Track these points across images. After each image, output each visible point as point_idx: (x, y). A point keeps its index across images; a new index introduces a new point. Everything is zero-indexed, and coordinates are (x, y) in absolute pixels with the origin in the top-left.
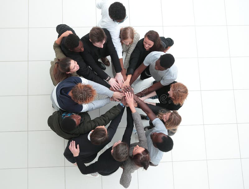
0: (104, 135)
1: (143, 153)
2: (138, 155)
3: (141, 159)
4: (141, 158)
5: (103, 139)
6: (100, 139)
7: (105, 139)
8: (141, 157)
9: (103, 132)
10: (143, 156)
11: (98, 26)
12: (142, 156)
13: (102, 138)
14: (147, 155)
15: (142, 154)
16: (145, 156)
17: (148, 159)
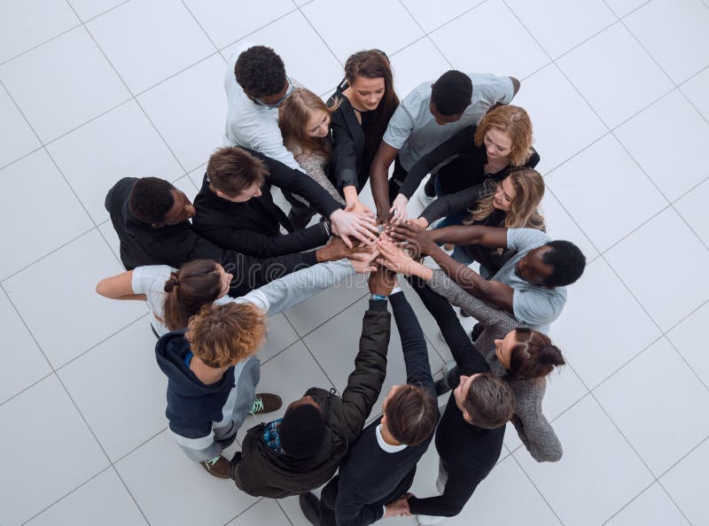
1: (518, 338)
2: (515, 352)
3: (529, 355)
4: (528, 351)
8: (525, 351)
9: (411, 394)
10: (526, 344)
11: (223, 147)
12: (524, 347)
14: (532, 334)
15: (519, 343)
16: (530, 340)
17: (543, 341)
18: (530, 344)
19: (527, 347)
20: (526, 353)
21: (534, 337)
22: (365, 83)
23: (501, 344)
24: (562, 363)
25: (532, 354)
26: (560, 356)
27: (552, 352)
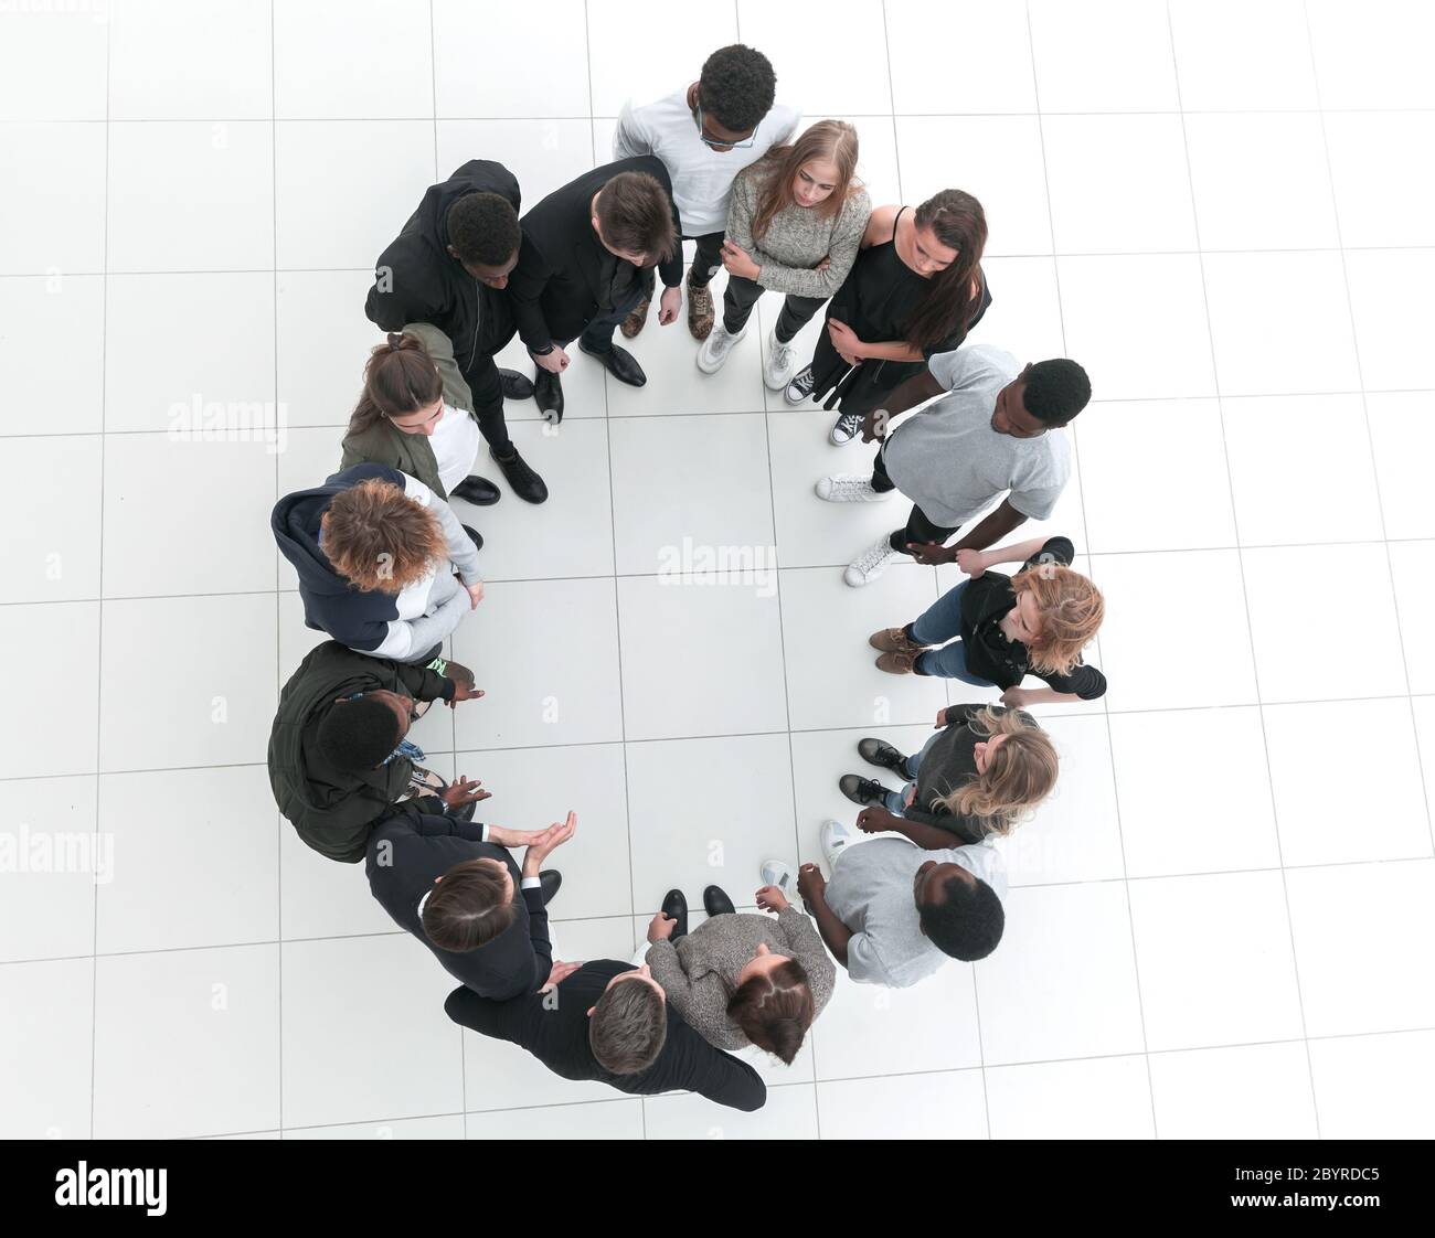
0: (496, 895)
1: (776, 973)
2: (756, 982)
3: (762, 1005)
4: (767, 999)
5: (486, 916)
6: (470, 917)
7: (494, 919)
8: (765, 995)
10: (774, 989)
12: (769, 990)
13: (482, 915)
14: (798, 989)
15: (769, 979)
16: (783, 991)
18: (778, 993)
19: (771, 995)
20: (762, 1000)
21: (794, 993)
22: (930, 240)
24: (788, 1059)
25: (766, 1007)
26: (795, 1050)
27: (791, 1033)
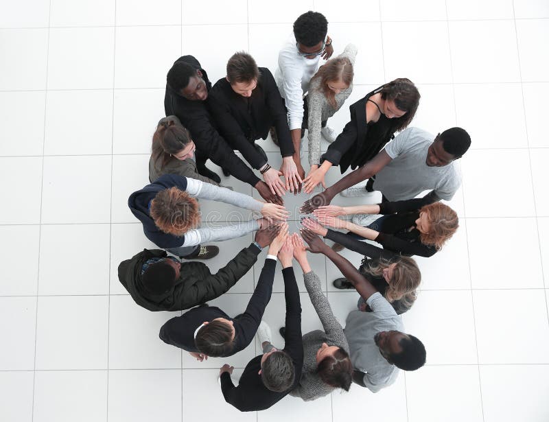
1: (336, 354)
2: (327, 359)
3: (333, 368)
4: (334, 366)
8: (333, 364)
10: (337, 361)
12: (333, 361)
13: (221, 344)
14: (346, 359)
15: (333, 357)
17: (348, 367)
18: (339, 363)
19: (336, 363)
20: (332, 365)
21: (345, 362)
22: (393, 106)
23: (325, 348)
24: (347, 389)
25: (335, 369)
26: (350, 385)
27: (347, 378)
